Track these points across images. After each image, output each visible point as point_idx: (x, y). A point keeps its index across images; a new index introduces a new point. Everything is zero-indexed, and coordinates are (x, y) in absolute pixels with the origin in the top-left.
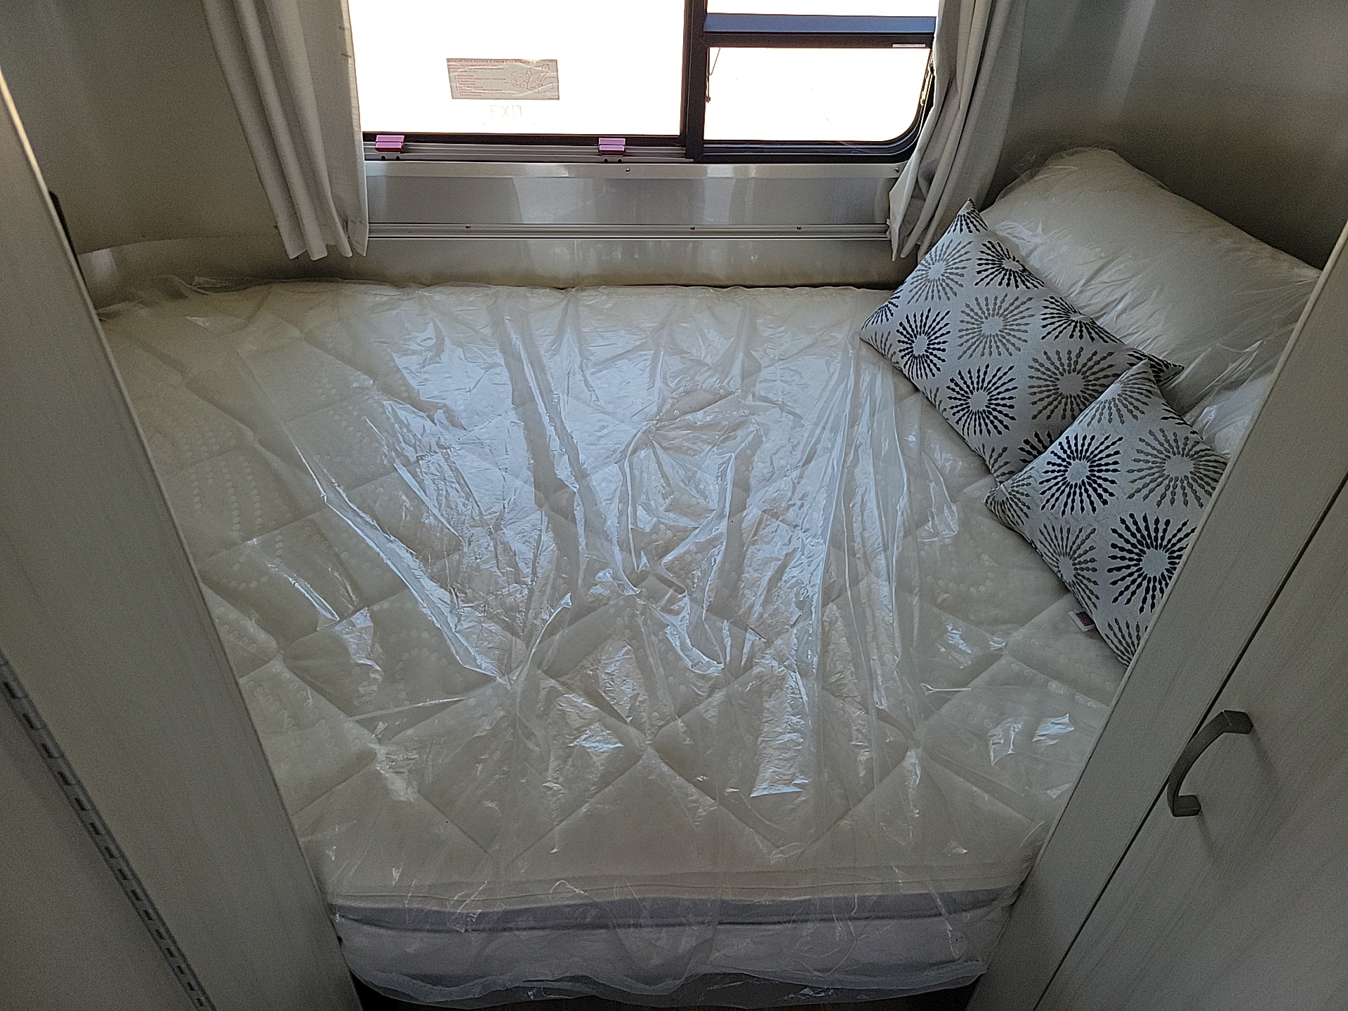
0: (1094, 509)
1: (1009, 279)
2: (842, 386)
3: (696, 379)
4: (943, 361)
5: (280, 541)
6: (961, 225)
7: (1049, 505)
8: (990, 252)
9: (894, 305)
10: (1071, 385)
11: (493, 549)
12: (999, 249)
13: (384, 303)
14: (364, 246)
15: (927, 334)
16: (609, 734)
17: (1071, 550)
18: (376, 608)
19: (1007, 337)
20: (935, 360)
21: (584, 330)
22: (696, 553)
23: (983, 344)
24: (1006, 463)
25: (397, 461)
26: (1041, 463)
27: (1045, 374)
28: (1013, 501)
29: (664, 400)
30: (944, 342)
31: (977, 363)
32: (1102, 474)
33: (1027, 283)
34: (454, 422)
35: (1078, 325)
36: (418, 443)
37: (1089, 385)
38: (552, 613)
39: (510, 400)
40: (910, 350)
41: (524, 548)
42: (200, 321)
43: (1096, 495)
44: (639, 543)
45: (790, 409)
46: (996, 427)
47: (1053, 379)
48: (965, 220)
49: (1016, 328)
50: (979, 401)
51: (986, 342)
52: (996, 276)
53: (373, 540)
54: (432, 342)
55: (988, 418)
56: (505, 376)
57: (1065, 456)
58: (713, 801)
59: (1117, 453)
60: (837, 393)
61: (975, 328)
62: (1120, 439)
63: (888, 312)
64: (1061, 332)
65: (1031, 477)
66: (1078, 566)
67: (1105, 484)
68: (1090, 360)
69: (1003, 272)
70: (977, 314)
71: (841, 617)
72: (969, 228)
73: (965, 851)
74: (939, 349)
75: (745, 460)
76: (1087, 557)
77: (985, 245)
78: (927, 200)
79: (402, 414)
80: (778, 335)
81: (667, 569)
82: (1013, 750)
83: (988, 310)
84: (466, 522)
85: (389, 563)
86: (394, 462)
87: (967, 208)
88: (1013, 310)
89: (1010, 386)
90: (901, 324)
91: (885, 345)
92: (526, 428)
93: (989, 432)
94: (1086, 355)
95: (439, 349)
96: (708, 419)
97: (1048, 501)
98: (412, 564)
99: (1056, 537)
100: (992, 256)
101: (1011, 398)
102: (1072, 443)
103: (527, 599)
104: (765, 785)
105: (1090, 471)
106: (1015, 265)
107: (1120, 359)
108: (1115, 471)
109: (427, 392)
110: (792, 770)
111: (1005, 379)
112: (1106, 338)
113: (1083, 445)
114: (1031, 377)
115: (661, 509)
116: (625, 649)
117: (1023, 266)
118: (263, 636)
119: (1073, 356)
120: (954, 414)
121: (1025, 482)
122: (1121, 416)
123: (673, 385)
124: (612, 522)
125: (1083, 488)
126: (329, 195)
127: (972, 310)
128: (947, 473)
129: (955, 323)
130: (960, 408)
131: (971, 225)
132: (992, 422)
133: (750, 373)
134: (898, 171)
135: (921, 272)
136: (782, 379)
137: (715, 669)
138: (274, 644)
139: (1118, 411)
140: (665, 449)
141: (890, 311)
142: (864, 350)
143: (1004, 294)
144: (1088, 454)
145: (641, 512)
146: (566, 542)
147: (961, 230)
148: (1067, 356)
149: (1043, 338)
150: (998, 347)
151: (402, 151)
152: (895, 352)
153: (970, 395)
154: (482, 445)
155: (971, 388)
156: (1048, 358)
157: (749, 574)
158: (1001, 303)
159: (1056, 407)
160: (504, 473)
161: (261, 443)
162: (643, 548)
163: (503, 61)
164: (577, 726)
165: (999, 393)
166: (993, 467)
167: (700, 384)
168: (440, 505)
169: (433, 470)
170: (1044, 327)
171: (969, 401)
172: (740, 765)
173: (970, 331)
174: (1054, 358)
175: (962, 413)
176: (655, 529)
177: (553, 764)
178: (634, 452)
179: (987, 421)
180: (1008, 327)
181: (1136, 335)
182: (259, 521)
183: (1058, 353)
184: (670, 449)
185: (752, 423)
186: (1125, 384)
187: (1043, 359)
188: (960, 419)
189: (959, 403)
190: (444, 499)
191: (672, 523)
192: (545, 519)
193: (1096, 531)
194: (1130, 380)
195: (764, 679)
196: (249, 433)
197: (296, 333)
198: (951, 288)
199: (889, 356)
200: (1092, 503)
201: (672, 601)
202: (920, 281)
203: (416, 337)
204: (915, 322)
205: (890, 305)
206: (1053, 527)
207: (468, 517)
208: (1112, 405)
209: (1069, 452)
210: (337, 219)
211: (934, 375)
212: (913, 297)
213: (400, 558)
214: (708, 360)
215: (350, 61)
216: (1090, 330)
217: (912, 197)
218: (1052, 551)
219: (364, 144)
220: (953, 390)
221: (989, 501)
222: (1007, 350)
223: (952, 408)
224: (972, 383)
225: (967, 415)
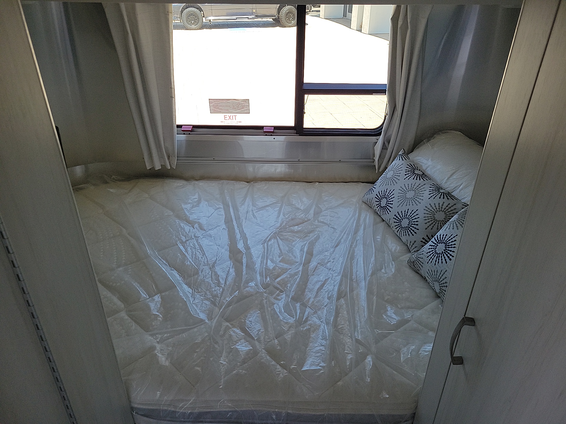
0: (446, 262)
1: (417, 177)
2: (353, 218)
3: (296, 214)
4: (392, 208)
5: (130, 269)
6: (400, 158)
7: (430, 262)
8: (410, 167)
9: (374, 188)
10: (440, 216)
11: (211, 274)
12: (414, 166)
13: (181, 186)
14: (175, 165)
15: (386, 198)
16: (248, 344)
17: (438, 279)
18: (163, 294)
19: (416, 198)
20: (389, 208)
21: (255, 196)
22: (290, 278)
23: (406, 202)
24: (416, 247)
25: (178, 241)
26: (427, 246)
27: (430, 212)
28: (417, 261)
29: (283, 222)
30: (392, 201)
31: (404, 208)
32: (450, 249)
33: (424, 179)
34: (201, 228)
35: (443, 193)
36: (187, 235)
37: (447, 216)
38: (230, 297)
39: (224, 221)
40: (380, 204)
41: (222, 274)
42: (111, 190)
43: (447, 257)
44: (267, 272)
45: (332, 226)
46: (411, 233)
47: (433, 214)
48: (401, 156)
49: (419, 195)
50: (405, 223)
51: (408, 201)
52: (412, 176)
53: (165, 269)
54: (196, 200)
55: (409, 229)
56: (223, 212)
57: (436, 243)
58: (286, 371)
59: (455, 240)
60: (351, 220)
61: (404, 195)
62: (457, 235)
63: (372, 190)
64: (436, 196)
65: (423, 251)
66: (441, 285)
67: (451, 253)
68: (447, 206)
69: (415, 175)
70: (405, 190)
71: (345, 304)
72: (402, 159)
73: (388, 396)
74: (390, 204)
75: (312, 244)
76: (444, 281)
77: (408, 165)
78: (388, 150)
79: (182, 225)
80: (330, 199)
81: (278, 284)
82: (410, 356)
83: (409, 188)
84: (202, 264)
85: (170, 276)
86: (177, 242)
87: (402, 152)
88: (418, 189)
89: (416, 217)
90: (377, 195)
91: (371, 203)
92: (229, 231)
93: (409, 235)
94: (445, 205)
95: (199, 202)
96: (299, 229)
97: (429, 260)
98: (179, 278)
99: (432, 274)
100: (411, 169)
101: (417, 221)
102: (439, 238)
103: (221, 293)
104: (308, 366)
105: (445, 248)
106: (420, 172)
107: (459, 206)
108: (454, 247)
109: (192, 217)
110: (319, 361)
111: (415, 214)
112: (453, 199)
113: (443, 238)
114: (425, 213)
115: (278, 261)
116: (258, 312)
117: (423, 173)
118: (119, 303)
119: (440, 205)
120: (396, 228)
121: (421, 253)
122: (457, 227)
123: (287, 216)
124: (257, 266)
125: (442, 254)
126: (163, 146)
127: (403, 189)
128: (393, 251)
129: (396, 194)
130: (398, 226)
131: (403, 158)
132: (410, 231)
133: (317, 213)
134: (377, 139)
135: (384, 175)
136: (330, 215)
137: (292, 320)
138: (123, 306)
139: (456, 225)
140: (281, 239)
141: (373, 190)
142: (364, 205)
143: (415, 183)
144: (444, 241)
145: (269, 262)
146: (239, 272)
147: (399, 160)
148: (438, 205)
149: (429, 198)
150: (412, 202)
151: (191, 131)
152: (374, 206)
153: (402, 221)
154: (211, 236)
155: (402, 218)
156: (431, 206)
157: (310, 286)
158: (414, 186)
159: (435, 225)
160: (218, 247)
161: (128, 234)
162: (269, 275)
163: (229, 100)
164: (235, 340)
165: (412, 220)
166: (411, 249)
167: (297, 217)
168: (192, 257)
169: (191, 245)
170: (430, 194)
171: (401, 223)
172: (298, 357)
173: (402, 197)
174: (433, 206)
175: (399, 228)
176: (274, 269)
177: (224, 354)
178: (269, 240)
179: (408, 230)
180: (416, 195)
181: (467, 198)
182: (124, 261)
183: (435, 204)
184: (283, 239)
185: (317, 231)
186: (459, 215)
187: (429, 207)
188: (398, 230)
189: (398, 224)
190: (194, 256)
191: (281, 266)
192: (232, 264)
193: (447, 271)
194: (462, 214)
195: (312, 326)
196: (124, 230)
197: (147, 196)
198: (395, 181)
199: (373, 207)
200: (445, 260)
201: (278, 295)
202: (384, 179)
203: (191, 198)
204: (382, 194)
205: (373, 188)
206: (431, 270)
207: (202, 262)
208: (454, 223)
209: (437, 241)
210: (165, 155)
211: (388, 214)
212: (381, 185)
213: (175, 276)
214: (302, 208)
215: (173, 99)
216: (447, 195)
217: (382, 149)
218: (431, 280)
219: (177, 129)
220: (396, 219)
221: (409, 262)
222: (416, 203)
223: (395, 226)
224: (403, 216)
225: (401, 228)
